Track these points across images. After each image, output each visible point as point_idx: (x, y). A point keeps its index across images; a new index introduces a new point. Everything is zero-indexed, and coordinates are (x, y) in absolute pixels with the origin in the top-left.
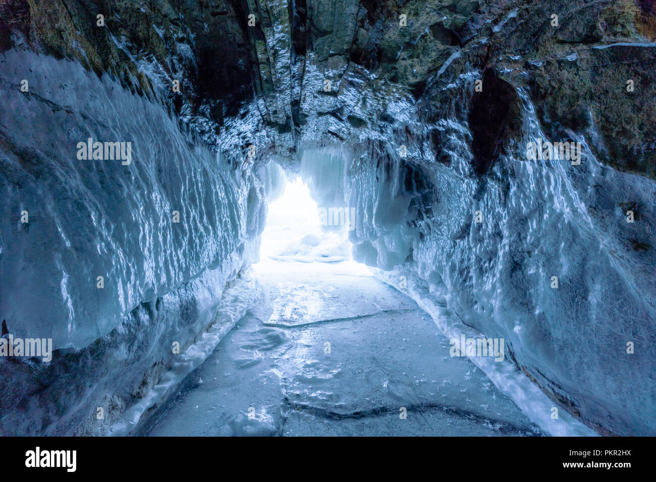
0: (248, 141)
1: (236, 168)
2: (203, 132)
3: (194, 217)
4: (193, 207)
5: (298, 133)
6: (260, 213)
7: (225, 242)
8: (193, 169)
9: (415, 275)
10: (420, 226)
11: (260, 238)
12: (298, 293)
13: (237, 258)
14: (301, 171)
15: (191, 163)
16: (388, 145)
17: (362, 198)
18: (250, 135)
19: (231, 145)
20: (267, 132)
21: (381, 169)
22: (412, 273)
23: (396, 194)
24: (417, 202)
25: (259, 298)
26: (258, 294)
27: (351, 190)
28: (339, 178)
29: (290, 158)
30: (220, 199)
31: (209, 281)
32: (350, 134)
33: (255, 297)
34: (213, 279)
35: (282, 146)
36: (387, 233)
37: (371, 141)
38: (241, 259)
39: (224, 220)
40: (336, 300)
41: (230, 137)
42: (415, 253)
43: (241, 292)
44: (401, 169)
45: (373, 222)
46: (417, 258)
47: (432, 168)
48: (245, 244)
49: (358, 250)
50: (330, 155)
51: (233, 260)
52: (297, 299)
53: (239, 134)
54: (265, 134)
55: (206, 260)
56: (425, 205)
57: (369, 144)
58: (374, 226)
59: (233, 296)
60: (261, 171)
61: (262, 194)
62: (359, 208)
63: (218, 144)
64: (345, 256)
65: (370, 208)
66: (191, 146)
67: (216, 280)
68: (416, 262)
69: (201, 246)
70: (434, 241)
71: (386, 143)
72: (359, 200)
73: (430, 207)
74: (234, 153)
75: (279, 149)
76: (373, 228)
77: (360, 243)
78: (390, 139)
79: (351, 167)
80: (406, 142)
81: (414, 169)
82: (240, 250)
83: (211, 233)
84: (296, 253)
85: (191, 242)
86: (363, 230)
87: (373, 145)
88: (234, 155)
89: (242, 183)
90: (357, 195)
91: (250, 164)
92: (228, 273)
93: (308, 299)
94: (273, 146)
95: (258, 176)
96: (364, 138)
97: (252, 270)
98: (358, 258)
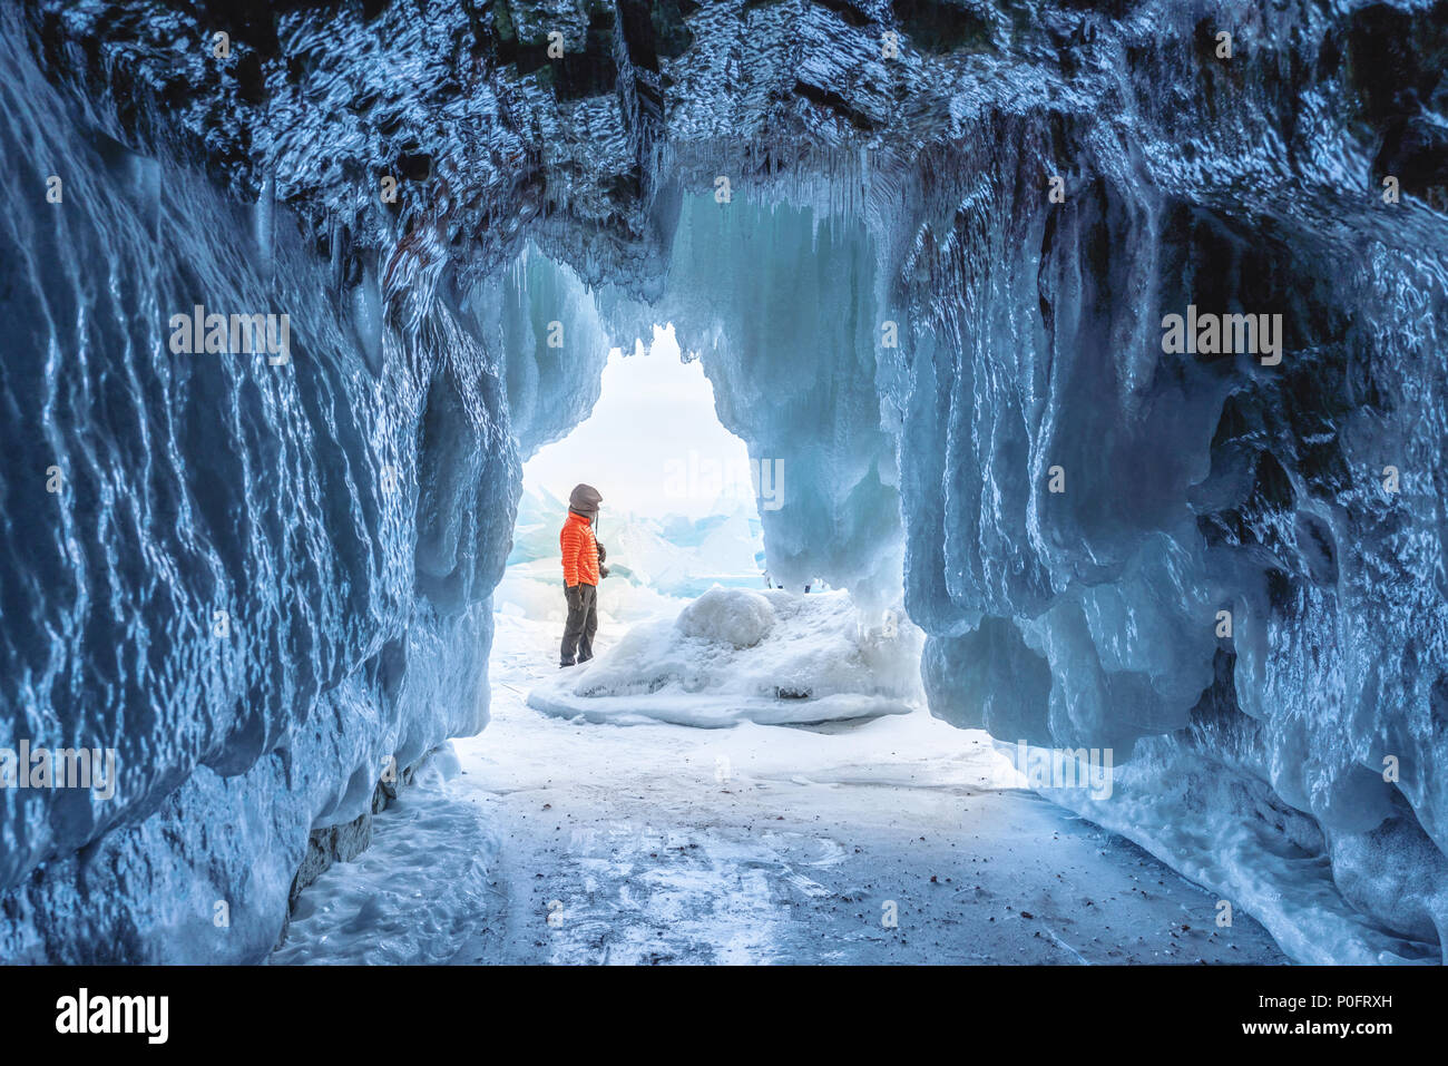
0: (412, 144)
1: (358, 280)
2: (178, 93)
3: (122, 507)
4: (115, 455)
5: (651, 106)
6: (481, 497)
7: (299, 634)
8: (114, 263)
9: (1248, 785)
10: (1273, 536)
11: (486, 615)
12: (667, 875)
13: (371, 714)
14: (670, 297)
15: (102, 230)
16: (1101, 135)
17: (967, 411)
18: (419, 114)
19: (325, 165)
20: (504, 100)
21: (1063, 259)
22: (1225, 778)
23: (1146, 377)
24: (1255, 417)
25: (481, 904)
26: (474, 887)
27: (913, 373)
28: (853, 324)
29: (617, 224)
30: (272, 420)
31: (218, 837)
32: (902, 92)
33: (458, 903)
34: (242, 823)
35: (575, 167)
36: (1103, 577)
37: (1013, 123)
38: (392, 719)
39: (290, 527)
40: (856, 908)
41: (314, 117)
42: (1245, 673)
43: (393, 878)
44: (1172, 249)
45: (1033, 524)
46: (1257, 701)
47: (1342, 230)
48: (413, 647)
49: (955, 663)
50: (808, 211)
51: (350, 721)
52: (664, 907)
53: (362, 104)
54: (491, 110)
55: (188, 726)
56: (1300, 429)
57: (1000, 137)
58: (1037, 543)
59: (351, 900)
60: (486, 298)
61: (490, 405)
62: (956, 456)
63: (260, 154)
64: (889, 693)
65: (1013, 455)
66: (109, 157)
67: (255, 827)
68: (1253, 722)
69: (158, 656)
70: (1354, 610)
71: (1087, 123)
72: (954, 416)
73: (1328, 438)
74: (344, 205)
75: (563, 188)
76: (1029, 555)
77: (963, 627)
78: (1110, 102)
79: (911, 262)
80: (1197, 100)
81: (1239, 243)
82: (386, 672)
83: (221, 587)
84: (657, 682)
85: (101, 635)
86: (978, 566)
87: (1019, 143)
88: (347, 216)
89: (391, 352)
90: (945, 397)
91: (427, 260)
92: (323, 785)
93: (718, 904)
94: (534, 177)
95: (469, 323)
96: (972, 112)
97: (450, 768)
98: (954, 704)
